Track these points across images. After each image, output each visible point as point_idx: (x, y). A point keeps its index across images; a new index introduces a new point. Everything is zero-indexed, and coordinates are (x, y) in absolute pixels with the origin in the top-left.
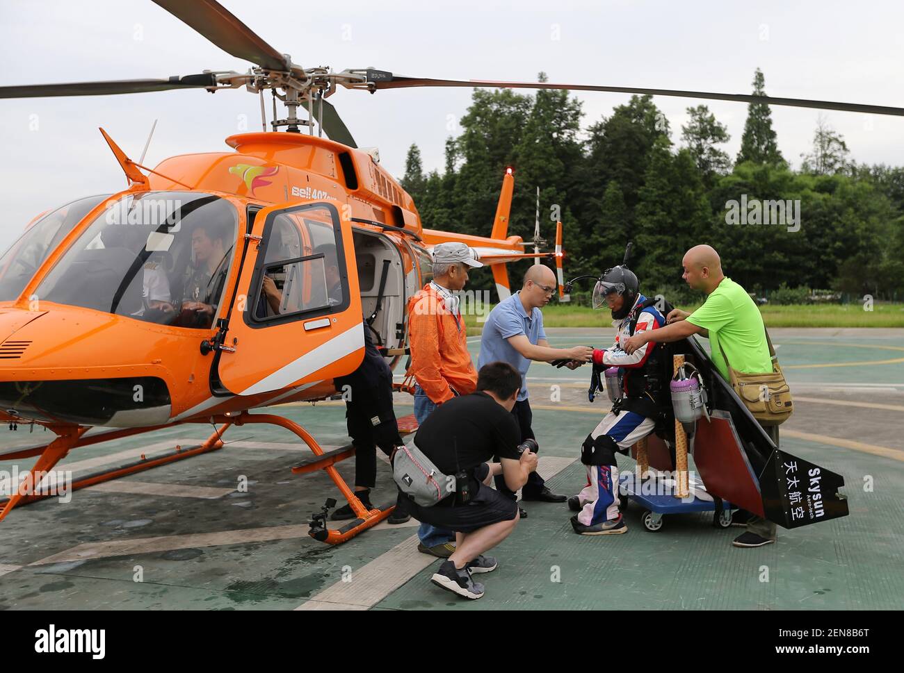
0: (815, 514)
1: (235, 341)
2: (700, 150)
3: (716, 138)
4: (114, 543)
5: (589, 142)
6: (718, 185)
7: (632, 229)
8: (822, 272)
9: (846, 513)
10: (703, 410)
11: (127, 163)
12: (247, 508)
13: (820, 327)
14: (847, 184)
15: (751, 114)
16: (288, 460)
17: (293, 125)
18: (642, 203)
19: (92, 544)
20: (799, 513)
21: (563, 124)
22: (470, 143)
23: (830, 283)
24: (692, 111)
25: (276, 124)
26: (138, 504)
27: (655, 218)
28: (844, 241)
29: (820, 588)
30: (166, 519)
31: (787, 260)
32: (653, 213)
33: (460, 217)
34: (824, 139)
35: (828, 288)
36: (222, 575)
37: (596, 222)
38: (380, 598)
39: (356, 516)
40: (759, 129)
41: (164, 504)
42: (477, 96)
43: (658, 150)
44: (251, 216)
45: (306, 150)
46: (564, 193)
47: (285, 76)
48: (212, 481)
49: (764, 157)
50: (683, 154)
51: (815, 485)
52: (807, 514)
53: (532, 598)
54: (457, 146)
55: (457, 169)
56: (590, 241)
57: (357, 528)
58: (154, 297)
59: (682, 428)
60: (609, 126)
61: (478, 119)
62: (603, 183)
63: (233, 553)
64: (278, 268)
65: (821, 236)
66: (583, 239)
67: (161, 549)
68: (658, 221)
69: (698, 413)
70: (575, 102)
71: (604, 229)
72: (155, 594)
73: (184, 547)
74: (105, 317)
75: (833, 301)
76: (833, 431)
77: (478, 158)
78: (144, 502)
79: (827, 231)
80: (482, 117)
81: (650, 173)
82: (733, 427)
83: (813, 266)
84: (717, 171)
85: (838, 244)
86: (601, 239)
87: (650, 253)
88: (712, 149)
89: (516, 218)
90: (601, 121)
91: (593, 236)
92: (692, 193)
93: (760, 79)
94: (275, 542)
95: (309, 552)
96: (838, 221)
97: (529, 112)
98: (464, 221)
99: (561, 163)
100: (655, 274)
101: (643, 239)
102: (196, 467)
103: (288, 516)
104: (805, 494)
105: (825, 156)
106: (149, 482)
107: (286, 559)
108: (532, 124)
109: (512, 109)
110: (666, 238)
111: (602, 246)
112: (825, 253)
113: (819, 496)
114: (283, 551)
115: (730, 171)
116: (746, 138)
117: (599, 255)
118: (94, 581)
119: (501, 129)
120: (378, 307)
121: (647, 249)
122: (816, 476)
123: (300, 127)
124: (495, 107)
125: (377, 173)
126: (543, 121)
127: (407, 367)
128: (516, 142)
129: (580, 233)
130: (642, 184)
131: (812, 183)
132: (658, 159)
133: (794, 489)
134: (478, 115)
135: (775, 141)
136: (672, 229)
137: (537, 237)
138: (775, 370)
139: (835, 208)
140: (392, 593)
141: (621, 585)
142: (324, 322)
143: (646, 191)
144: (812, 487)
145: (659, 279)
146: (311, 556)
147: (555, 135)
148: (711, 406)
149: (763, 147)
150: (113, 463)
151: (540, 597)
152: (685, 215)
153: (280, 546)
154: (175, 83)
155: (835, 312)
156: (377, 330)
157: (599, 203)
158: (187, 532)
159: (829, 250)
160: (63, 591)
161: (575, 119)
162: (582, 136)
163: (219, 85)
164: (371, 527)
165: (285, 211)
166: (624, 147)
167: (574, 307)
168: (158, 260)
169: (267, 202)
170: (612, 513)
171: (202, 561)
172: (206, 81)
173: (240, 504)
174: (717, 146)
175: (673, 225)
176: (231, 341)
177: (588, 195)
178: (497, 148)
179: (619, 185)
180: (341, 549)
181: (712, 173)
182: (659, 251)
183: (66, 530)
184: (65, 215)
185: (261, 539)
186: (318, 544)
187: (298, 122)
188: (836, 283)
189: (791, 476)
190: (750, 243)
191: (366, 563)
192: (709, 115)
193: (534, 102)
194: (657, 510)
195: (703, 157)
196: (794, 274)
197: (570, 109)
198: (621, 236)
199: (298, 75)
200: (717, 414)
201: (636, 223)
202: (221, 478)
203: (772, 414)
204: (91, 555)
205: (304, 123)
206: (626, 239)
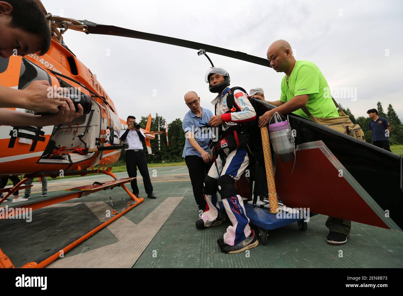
18: (180, 140)
21: (161, 124)
32: (182, 142)
56: (168, 149)
60: (172, 125)
70: (164, 119)
71: (172, 146)
89: (152, 144)
90: (170, 123)
97: (154, 121)
108: (155, 124)
111: (171, 150)
120: (86, 131)
121: (181, 150)
130: (179, 136)
134: (143, 122)
162: (166, 127)
166: (175, 129)
170: (248, 231)
193: (155, 119)
197: (163, 121)
206: (176, 148)
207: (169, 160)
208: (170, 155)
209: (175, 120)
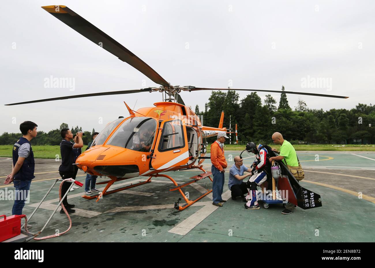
0: (312, 206)
1: (156, 155)
2: (269, 105)
3: (273, 103)
4: (124, 208)
5: (241, 104)
6: (274, 114)
7: (252, 125)
8: (301, 136)
9: (321, 206)
10: (280, 175)
11: (130, 110)
12: (158, 199)
13: (302, 150)
14: (307, 114)
15: (281, 97)
16: (167, 186)
17: (170, 100)
18: (255, 119)
19: (119, 208)
20: (308, 205)
21: (234, 99)
22: (211, 104)
23: (304, 139)
24: (267, 96)
25: (166, 100)
26: (130, 197)
27: (258, 123)
28: (307, 128)
29: (317, 227)
30: (137, 201)
31: (292, 133)
32: (257, 121)
33: (209, 123)
34: (300, 103)
35: (303, 140)
36: (152, 218)
37: (243, 124)
38: (194, 227)
39: (187, 202)
40: (284, 100)
41: (137, 197)
42: (213, 93)
43: (258, 106)
44: (160, 123)
45: (173, 106)
46: (235, 117)
47: (169, 88)
48: (148, 191)
49: (285, 107)
50: (265, 106)
51: (312, 197)
52: (310, 205)
53: (236, 228)
54: (208, 105)
55: (208, 111)
56: (242, 128)
57: (187, 206)
58: (136, 143)
59: (274, 180)
60: (246, 100)
61: (213, 98)
62: (245, 114)
63: (154, 212)
64: (166, 136)
65: (301, 127)
66: (240, 128)
67: (136, 210)
68: (259, 123)
69: (279, 176)
70: (237, 93)
71: (245, 125)
72: (135, 223)
73: (142, 209)
74: (124, 149)
75: (305, 144)
76: (311, 179)
77: (213, 108)
78: (132, 196)
79: (302, 126)
80: (214, 98)
81: (256, 111)
82: (289, 180)
83: (299, 135)
84: (274, 111)
85: (305, 129)
86: (244, 128)
87: (257, 131)
88: (272, 105)
90: (244, 98)
91: (242, 127)
92: (268, 116)
93: (283, 88)
94: (165, 209)
95: (174, 212)
96: (305, 123)
97: (226, 97)
98: (210, 123)
99: (234, 109)
100: (258, 137)
101: (255, 128)
102: (144, 187)
103: (168, 202)
104: (309, 200)
105: (301, 107)
106: (133, 191)
107: (168, 214)
108: (226, 99)
109: (222, 96)
110: (261, 127)
111: (245, 130)
112: (302, 132)
113: (313, 200)
114: (167, 212)
115: (277, 111)
116: (280, 102)
117: (244, 132)
118: (120, 218)
119: (219, 101)
120: (191, 146)
121: (256, 130)
122: (312, 195)
123: (172, 101)
124: (217, 95)
125: (191, 112)
126: (229, 99)
127: (198, 162)
128: (223, 104)
129: (239, 126)
130: (254, 114)
131: (298, 114)
132: (258, 108)
133: (306, 198)
135: (288, 103)
136: (263, 125)
137: (230, 128)
138: (299, 166)
139: (304, 120)
140: (197, 225)
141: (260, 225)
142: (178, 151)
143: (255, 116)
144: (311, 198)
145: (259, 138)
146: (174, 214)
147: (232, 102)
148: (282, 174)
149: (285, 105)
150: (124, 185)
151: (238, 228)
152: (266, 122)
153: (166, 210)
154: (142, 90)
155: (306, 147)
156: (191, 152)
157: (244, 119)
158: (142, 205)
159: (303, 131)
160: (112, 220)
161: (237, 98)
162: (239, 102)
163: (152, 91)
164: (190, 206)
165: (169, 122)
166: (250, 105)
167: (238, 145)
168: (137, 134)
169: (164, 119)
170: (256, 203)
171: (146, 214)
172: (149, 90)
173: (156, 198)
174: (273, 105)
175: (263, 124)
176: (155, 155)
177: (241, 117)
178: (218, 105)
179: (248, 114)
180: (183, 212)
181: (273, 111)
182: (259, 131)
183: (113, 203)
184: (115, 123)
185: (161, 208)
186: (176, 210)
187: (172, 99)
188: (305, 139)
189: (305, 194)
190: (283, 129)
191: (190, 216)
192: (271, 97)
193: (227, 94)
194: (267, 203)
195: (270, 107)
196: (294, 137)
197: (236, 96)
198: (249, 127)
199: (172, 88)
200: (284, 176)
201: (253, 124)
202: (151, 190)
203: (299, 178)
204: (119, 211)
205: (173, 99)
206: (251, 128)
207: (241, 142)
208: (243, 136)
209: (250, 94)
